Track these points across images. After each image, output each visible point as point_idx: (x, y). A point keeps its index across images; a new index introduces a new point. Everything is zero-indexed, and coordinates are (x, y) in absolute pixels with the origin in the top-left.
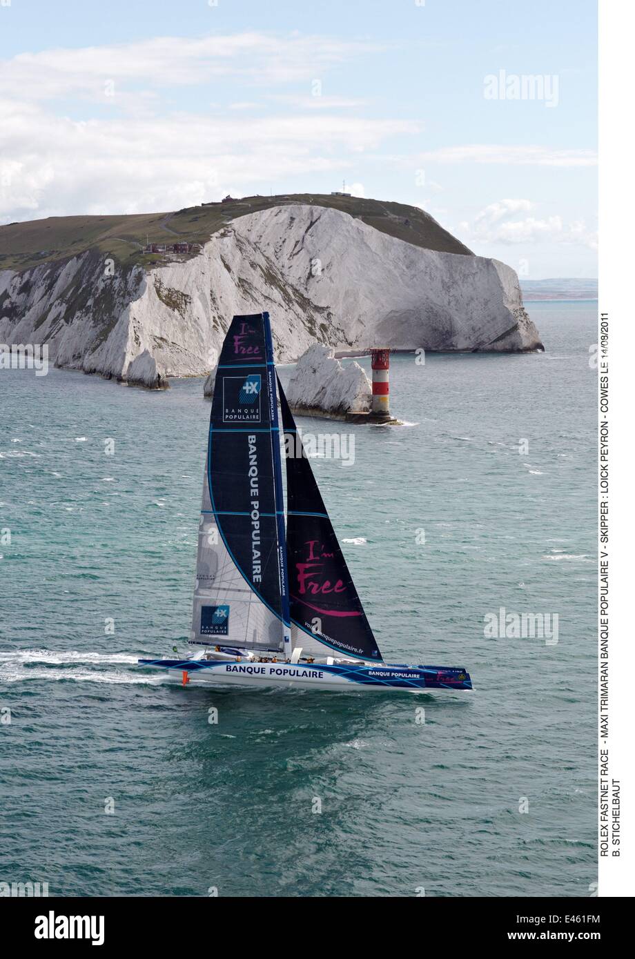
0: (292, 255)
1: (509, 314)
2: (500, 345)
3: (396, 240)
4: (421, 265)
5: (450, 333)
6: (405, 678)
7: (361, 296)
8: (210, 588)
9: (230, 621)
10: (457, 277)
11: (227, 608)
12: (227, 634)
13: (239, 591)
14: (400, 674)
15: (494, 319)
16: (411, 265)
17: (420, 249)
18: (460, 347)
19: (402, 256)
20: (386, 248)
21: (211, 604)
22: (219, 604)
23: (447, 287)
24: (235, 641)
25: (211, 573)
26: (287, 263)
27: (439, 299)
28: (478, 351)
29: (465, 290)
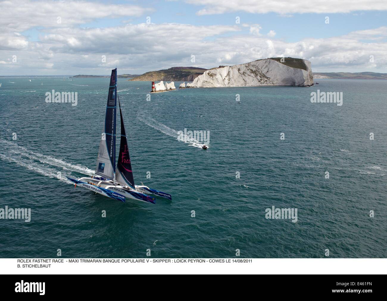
0: (265, 68)
1: (304, 80)
2: (302, 85)
3: (285, 66)
4: (290, 70)
5: (295, 83)
6: (120, 198)
7: (278, 75)
8: (102, 157)
9: (104, 169)
10: (296, 72)
11: (104, 164)
12: (103, 172)
13: (107, 159)
14: (120, 196)
15: (302, 80)
16: (288, 70)
17: (290, 67)
18: (296, 85)
19: (286, 68)
20: (283, 67)
21: (101, 163)
22: (103, 163)
23: (294, 74)
24: (105, 175)
25: (102, 153)
26: (263, 70)
27: (293, 76)
28: (299, 86)
29: (297, 75)
